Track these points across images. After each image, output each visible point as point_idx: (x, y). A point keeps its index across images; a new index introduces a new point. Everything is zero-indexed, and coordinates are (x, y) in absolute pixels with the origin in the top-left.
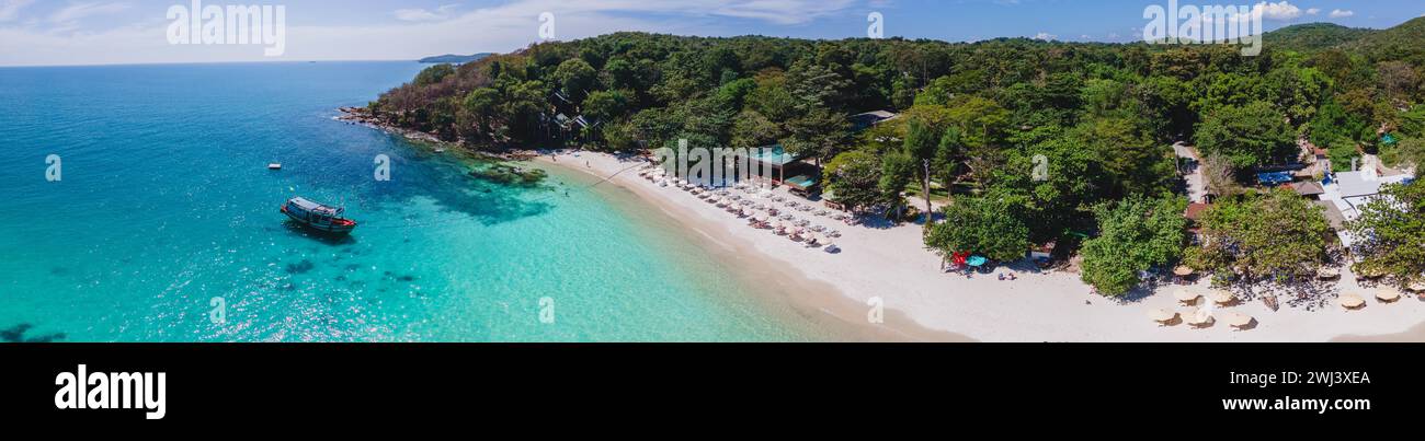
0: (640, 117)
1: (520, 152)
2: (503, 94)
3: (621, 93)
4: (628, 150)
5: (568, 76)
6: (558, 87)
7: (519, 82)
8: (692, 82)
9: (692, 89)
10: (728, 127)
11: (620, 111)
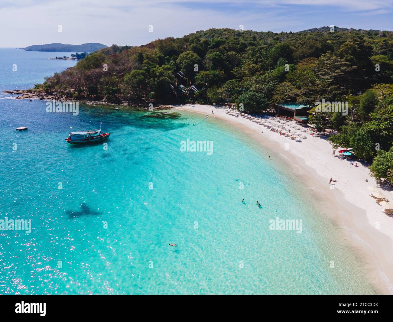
0: (228, 84)
1: (162, 106)
2: (149, 74)
3: (217, 72)
4: (220, 103)
5: (185, 62)
6: (178, 69)
7: (158, 66)
8: (258, 66)
9: (257, 70)
10: (273, 90)
11: (216, 82)
